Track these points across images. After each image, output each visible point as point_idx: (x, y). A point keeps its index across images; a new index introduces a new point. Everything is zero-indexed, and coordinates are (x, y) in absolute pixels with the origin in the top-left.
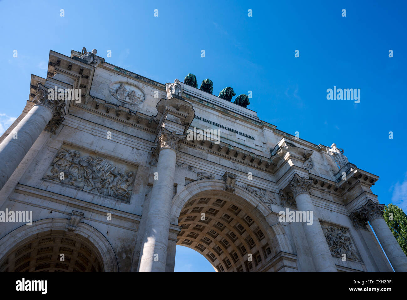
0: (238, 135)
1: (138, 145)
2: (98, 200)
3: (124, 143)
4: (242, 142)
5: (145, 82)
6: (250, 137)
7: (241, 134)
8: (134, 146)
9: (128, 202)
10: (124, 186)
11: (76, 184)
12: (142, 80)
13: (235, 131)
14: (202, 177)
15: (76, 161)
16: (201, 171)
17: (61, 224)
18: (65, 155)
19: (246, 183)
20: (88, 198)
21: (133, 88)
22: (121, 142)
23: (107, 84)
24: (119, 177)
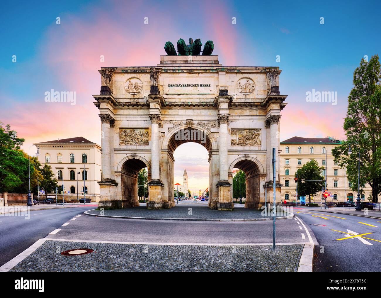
0: (199, 88)
1: (146, 118)
2: (138, 147)
3: (140, 120)
4: (201, 92)
5: (140, 72)
6: (207, 86)
7: (201, 85)
8: (145, 120)
9: (148, 144)
10: (145, 138)
11: (130, 143)
12: (138, 72)
13: (197, 85)
14: (176, 125)
15: (127, 134)
16: (176, 121)
17: (131, 158)
18: (122, 133)
19: (199, 120)
20: (135, 147)
21: (135, 80)
22: (138, 120)
23: (122, 85)
24: (143, 136)
